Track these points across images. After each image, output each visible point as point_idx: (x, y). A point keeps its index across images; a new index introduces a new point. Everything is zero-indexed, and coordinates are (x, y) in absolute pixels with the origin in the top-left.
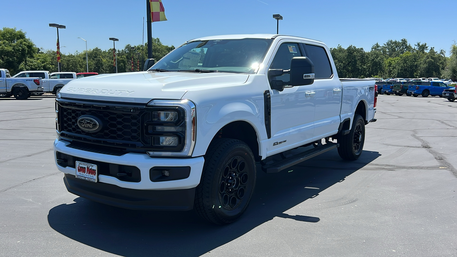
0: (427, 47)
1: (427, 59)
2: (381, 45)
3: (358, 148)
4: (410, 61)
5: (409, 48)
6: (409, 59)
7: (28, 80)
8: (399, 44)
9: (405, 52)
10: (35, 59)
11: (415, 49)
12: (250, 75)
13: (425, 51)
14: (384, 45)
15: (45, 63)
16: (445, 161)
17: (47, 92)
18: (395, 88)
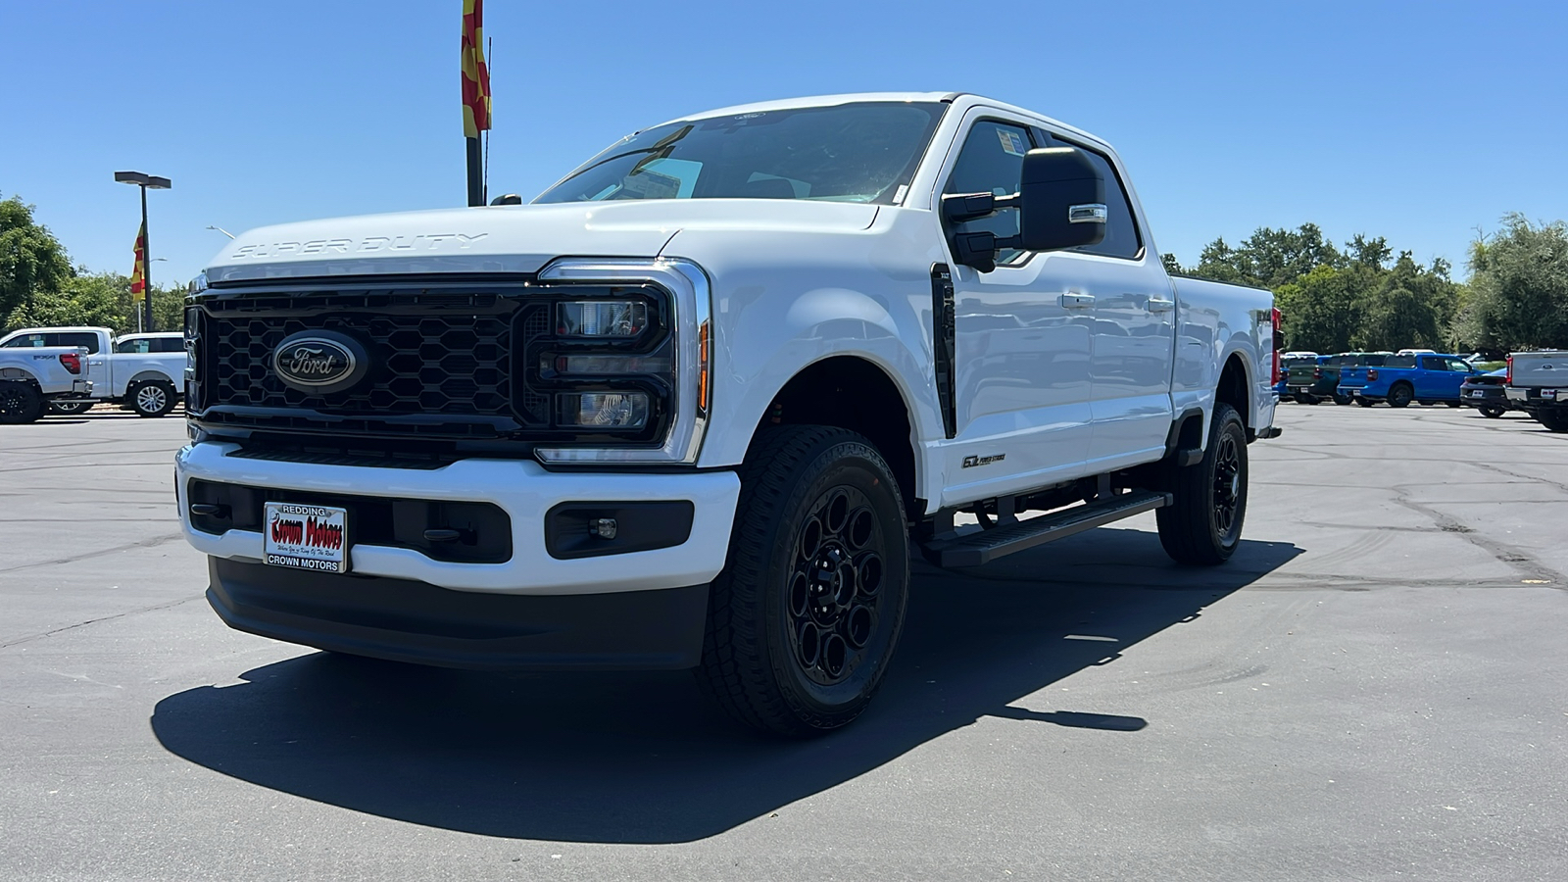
0: (1387, 251)
1: (1390, 290)
2: (1234, 244)
3: (1228, 524)
4: (1334, 297)
5: (1329, 256)
6: (1329, 291)
7: (39, 357)
8: (1292, 242)
9: (1314, 266)
10: (61, 297)
11: (1349, 256)
12: (881, 206)
13: (1384, 265)
14: (1242, 246)
15: (98, 309)
16: (1535, 564)
17: (104, 400)
18: (1295, 378)
